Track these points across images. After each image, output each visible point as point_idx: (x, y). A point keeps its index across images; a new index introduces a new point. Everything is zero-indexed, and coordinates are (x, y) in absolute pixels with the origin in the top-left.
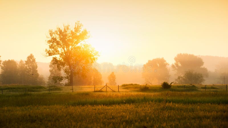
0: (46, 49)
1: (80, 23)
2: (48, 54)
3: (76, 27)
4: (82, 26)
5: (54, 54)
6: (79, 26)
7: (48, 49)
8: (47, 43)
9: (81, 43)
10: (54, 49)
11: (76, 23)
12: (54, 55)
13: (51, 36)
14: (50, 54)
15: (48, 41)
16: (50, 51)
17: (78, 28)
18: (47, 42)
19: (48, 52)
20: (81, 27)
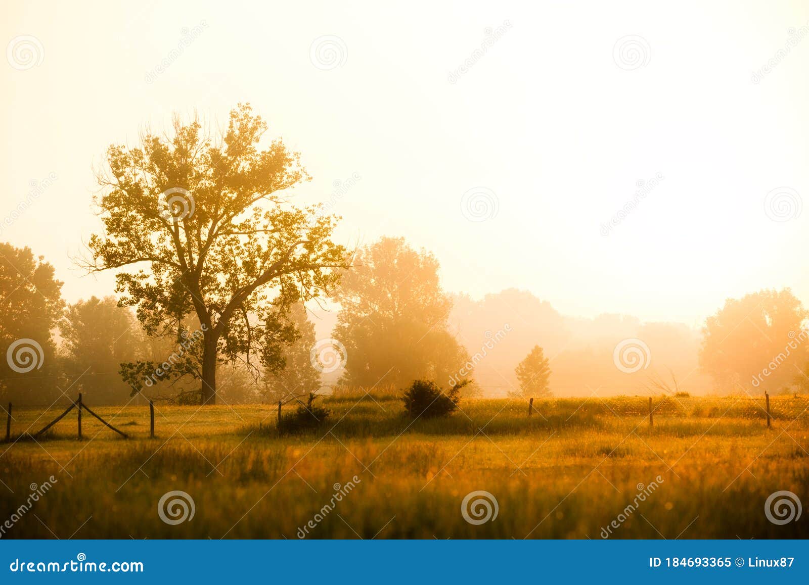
0: (93, 239)
1: (253, 114)
2: (101, 260)
3: (237, 132)
4: (260, 130)
5: (132, 256)
6: (250, 126)
7: (104, 236)
8: (100, 209)
9: (255, 209)
10: (129, 235)
11: (233, 116)
12: (129, 262)
13: (118, 175)
14: (112, 260)
15: (105, 199)
16: (112, 245)
17: (245, 139)
18: (100, 201)
19: (102, 251)
20: (256, 134)
